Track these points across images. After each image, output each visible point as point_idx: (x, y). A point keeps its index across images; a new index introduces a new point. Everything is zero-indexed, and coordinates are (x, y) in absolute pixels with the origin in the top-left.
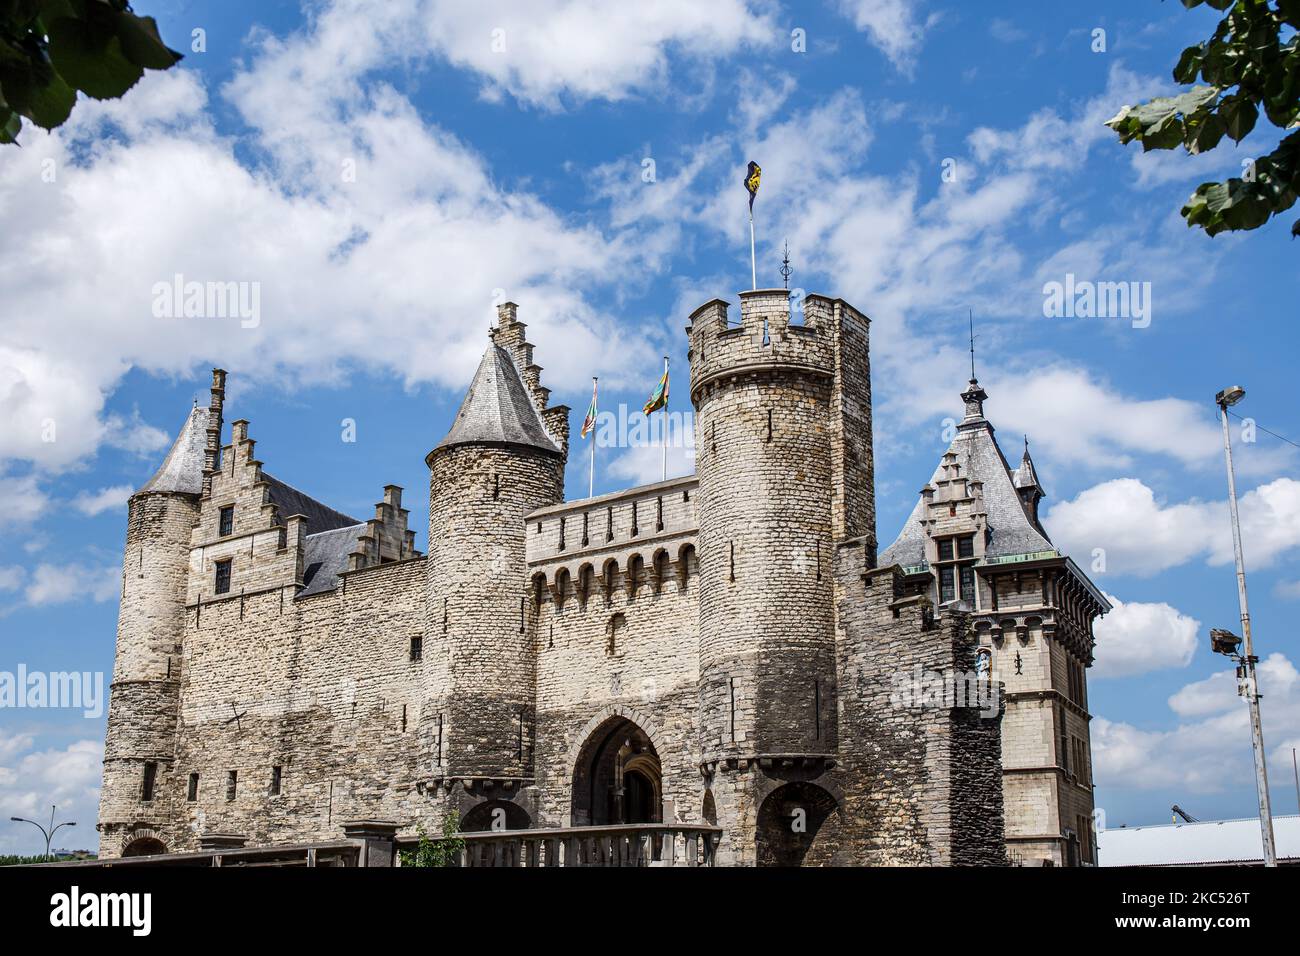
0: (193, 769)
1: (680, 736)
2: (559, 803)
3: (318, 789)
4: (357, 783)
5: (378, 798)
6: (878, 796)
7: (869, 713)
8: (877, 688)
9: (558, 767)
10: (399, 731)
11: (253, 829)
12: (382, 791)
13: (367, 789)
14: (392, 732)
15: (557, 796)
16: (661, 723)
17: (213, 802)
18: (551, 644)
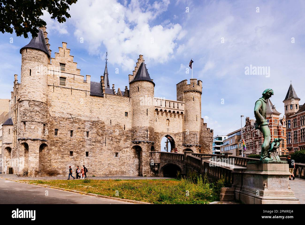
0: (56, 128)
1: (178, 140)
2: (158, 147)
3: (102, 138)
4: (113, 138)
5: (119, 142)
6: (204, 151)
7: (204, 141)
8: (205, 138)
9: (158, 141)
10: (124, 130)
11: (81, 145)
12: (120, 141)
13: (116, 140)
14: (122, 130)
15: (158, 146)
16: (175, 137)
17: (65, 137)
18: (156, 121)
